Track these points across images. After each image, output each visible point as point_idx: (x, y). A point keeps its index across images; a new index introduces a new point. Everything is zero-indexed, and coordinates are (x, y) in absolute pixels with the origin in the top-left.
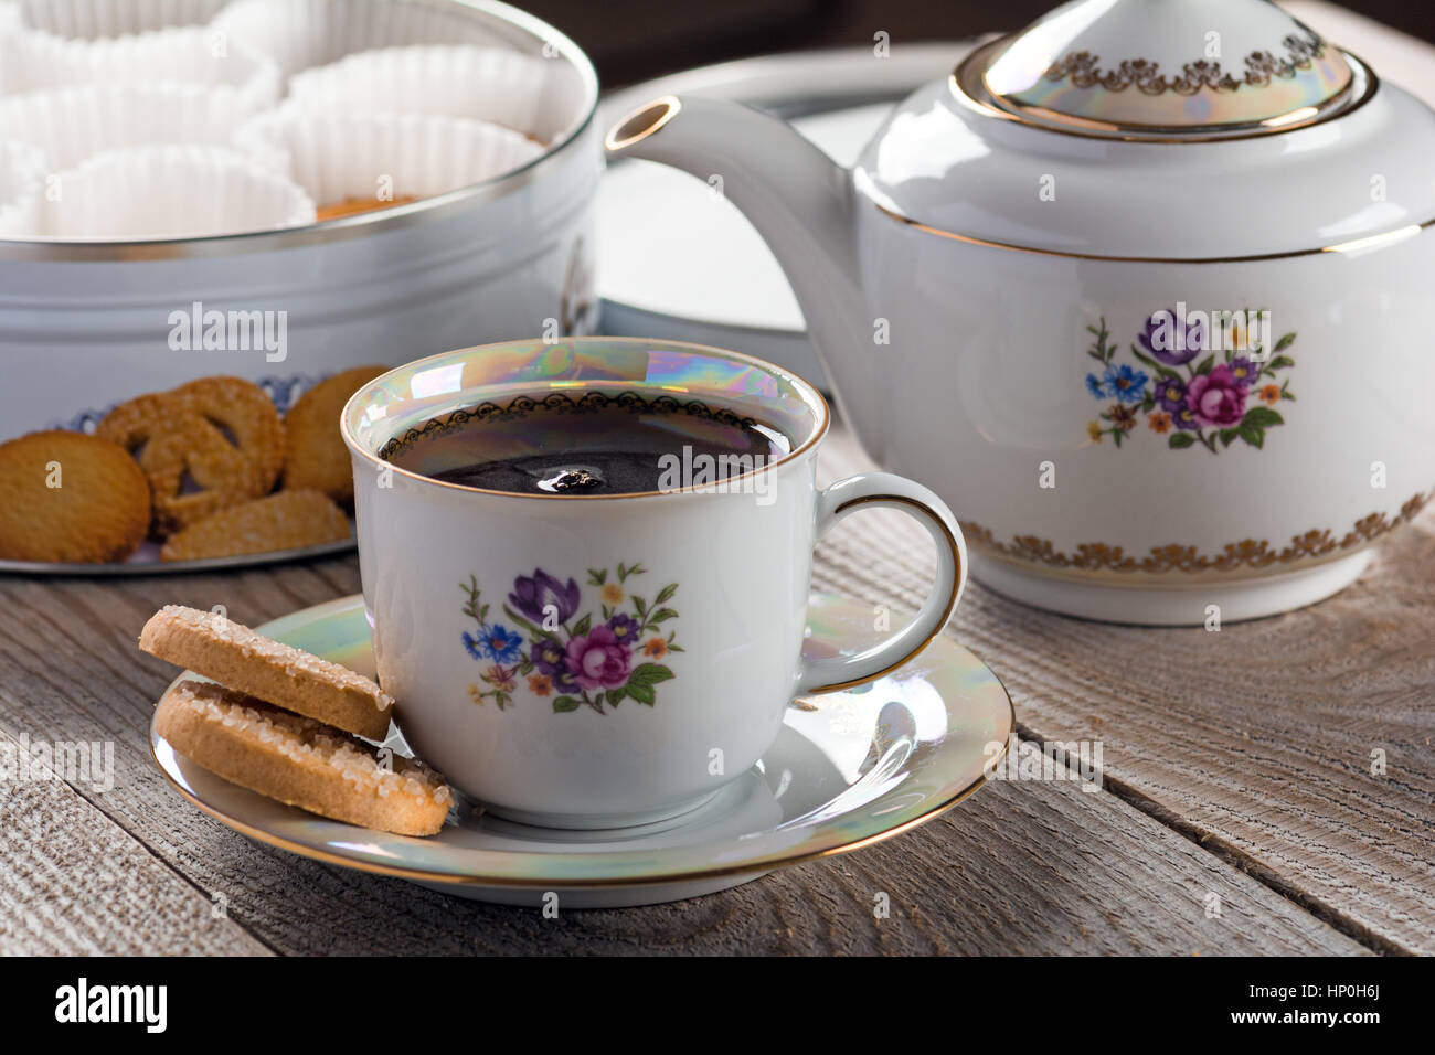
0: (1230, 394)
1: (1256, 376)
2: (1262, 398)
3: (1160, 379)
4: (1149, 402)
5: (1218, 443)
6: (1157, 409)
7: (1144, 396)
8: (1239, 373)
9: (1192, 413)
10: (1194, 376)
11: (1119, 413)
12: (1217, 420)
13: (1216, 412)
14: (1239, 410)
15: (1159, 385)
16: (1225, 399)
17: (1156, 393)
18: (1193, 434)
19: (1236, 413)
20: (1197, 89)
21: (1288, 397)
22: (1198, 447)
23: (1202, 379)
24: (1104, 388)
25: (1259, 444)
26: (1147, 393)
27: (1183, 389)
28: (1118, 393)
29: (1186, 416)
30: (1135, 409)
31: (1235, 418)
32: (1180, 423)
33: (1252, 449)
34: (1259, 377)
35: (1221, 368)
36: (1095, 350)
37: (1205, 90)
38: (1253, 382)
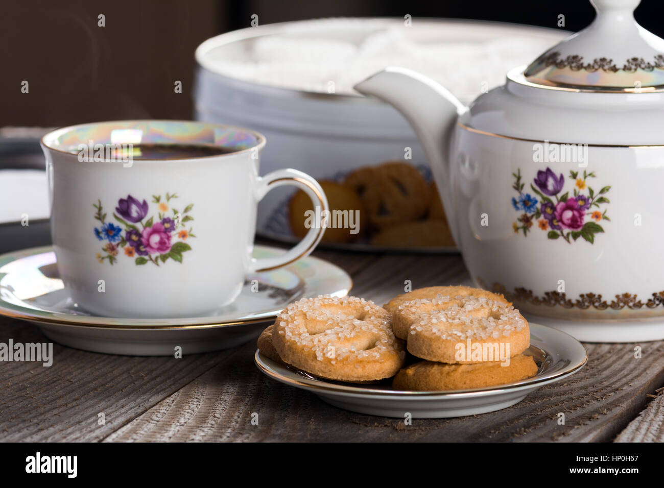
0: (576, 213)
1: (589, 205)
2: (592, 217)
3: (543, 203)
4: (538, 214)
5: (571, 238)
6: (542, 218)
7: (536, 210)
8: (580, 203)
9: (558, 221)
10: (559, 202)
11: (525, 218)
12: (570, 226)
13: (569, 222)
14: (581, 222)
15: (543, 205)
16: (574, 215)
17: (541, 209)
18: (559, 232)
19: (579, 223)
20: (596, 70)
21: (606, 218)
22: (561, 239)
23: (562, 204)
24: (519, 205)
25: (592, 241)
26: (537, 209)
27: (554, 208)
28: (525, 209)
29: (555, 223)
30: (532, 216)
31: (579, 226)
32: (553, 226)
33: (588, 243)
34: (591, 206)
35: (572, 199)
36: (515, 185)
37: (601, 71)
38: (588, 208)
